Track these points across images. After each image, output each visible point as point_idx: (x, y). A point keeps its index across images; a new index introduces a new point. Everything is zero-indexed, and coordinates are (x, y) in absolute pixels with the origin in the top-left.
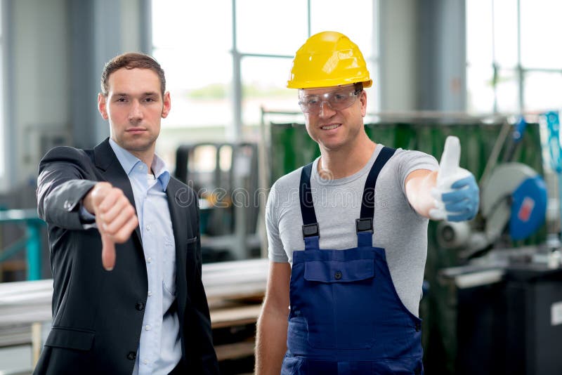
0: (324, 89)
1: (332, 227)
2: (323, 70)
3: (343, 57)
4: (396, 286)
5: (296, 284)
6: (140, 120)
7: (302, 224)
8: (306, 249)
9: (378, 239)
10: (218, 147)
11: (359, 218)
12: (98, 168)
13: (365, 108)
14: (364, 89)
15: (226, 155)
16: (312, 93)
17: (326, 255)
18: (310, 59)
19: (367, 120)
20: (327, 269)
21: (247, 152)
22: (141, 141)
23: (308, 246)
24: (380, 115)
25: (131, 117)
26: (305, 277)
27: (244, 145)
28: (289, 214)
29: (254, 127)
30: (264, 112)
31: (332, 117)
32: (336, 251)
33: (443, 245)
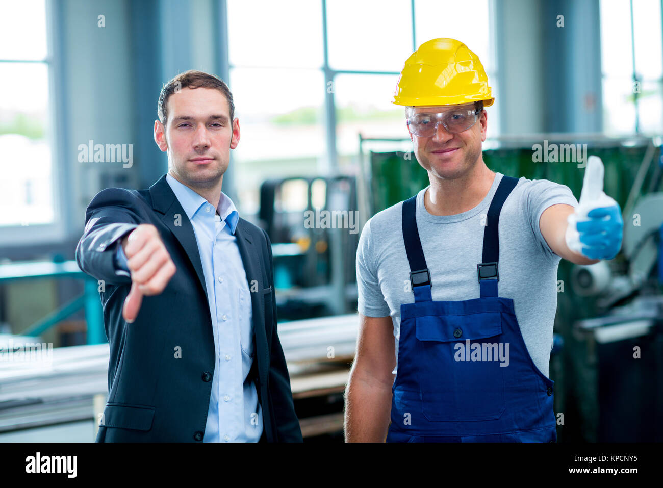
0: (439, 108)
1: (448, 273)
2: (436, 84)
3: (462, 69)
4: (527, 343)
5: (406, 345)
6: (206, 147)
7: (410, 271)
8: (416, 302)
9: (505, 289)
10: (310, 182)
11: (481, 262)
12: (155, 210)
13: (485, 130)
14: (485, 108)
15: (319, 190)
16: (425, 111)
17: (442, 308)
18: (420, 71)
19: (486, 146)
20: (443, 324)
21: (344, 187)
22: (208, 173)
23: (418, 299)
24: (500, 139)
25: (196, 144)
26: (417, 337)
27: (340, 178)
28: (392, 258)
29: (351, 157)
30: (362, 139)
31: (448, 142)
32: (454, 303)
33: (579, 292)
